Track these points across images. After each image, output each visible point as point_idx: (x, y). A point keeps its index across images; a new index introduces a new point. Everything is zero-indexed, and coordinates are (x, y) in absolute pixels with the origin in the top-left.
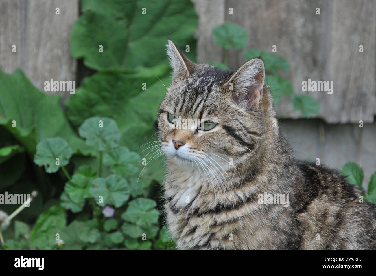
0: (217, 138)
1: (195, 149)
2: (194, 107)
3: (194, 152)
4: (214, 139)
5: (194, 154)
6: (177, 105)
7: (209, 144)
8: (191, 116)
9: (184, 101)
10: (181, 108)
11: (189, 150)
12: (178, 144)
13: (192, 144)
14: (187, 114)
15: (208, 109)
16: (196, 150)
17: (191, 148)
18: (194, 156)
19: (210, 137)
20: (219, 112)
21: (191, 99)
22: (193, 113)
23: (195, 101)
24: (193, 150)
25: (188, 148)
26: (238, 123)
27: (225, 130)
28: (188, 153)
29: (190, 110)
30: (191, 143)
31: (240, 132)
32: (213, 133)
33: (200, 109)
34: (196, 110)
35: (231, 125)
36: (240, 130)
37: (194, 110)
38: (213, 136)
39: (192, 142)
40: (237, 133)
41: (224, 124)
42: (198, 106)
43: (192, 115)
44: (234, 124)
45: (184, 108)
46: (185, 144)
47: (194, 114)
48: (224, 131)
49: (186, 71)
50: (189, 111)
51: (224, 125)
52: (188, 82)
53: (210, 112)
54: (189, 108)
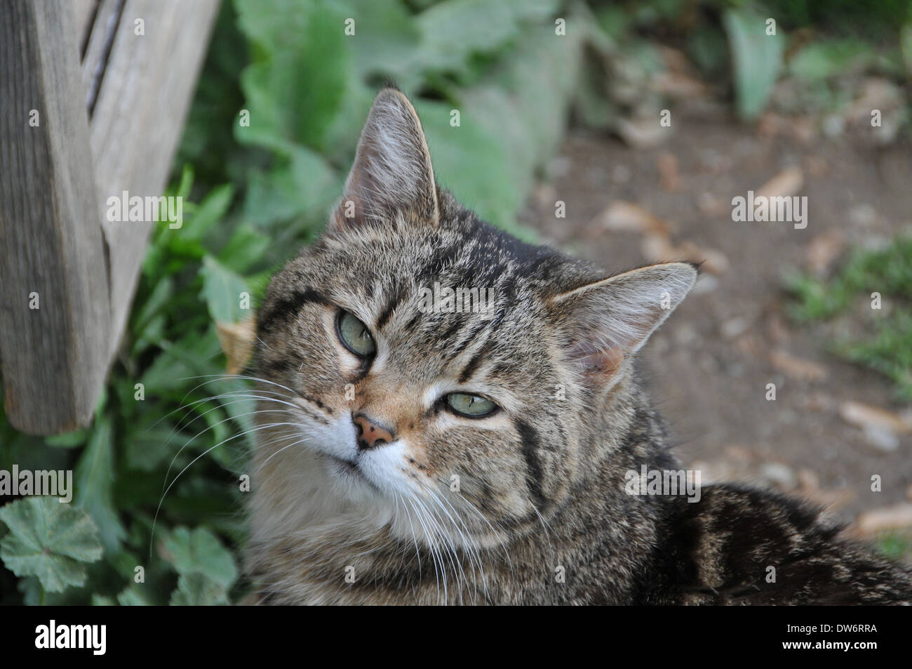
0: (496, 453)
1: (421, 467)
2: (463, 335)
3: (414, 476)
4: (486, 451)
5: (413, 483)
6: (391, 305)
7: (467, 463)
8: (444, 357)
10: (414, 322)
11: (406, 465)
12: (380, 435)
14: (430, 346)
15: (497, 360)
17: (412, 461)
18: (407, 486)
19: (477, 443)
20: (524, 378)
22: (450, 352)
24: (414, 469)
25: (405, 457)
26: (555, 428)
27: (519, 436)
28: (397, 473)
29: (445, 337)
30: (417, 445)
31: (549, 457)
32: (489, 432)
33: (475, 347)
34: (463, 346)
35: (538, 428)
36: (551, 449)
37: (457, 345)
38: (487, 444)
39: (419, 444)
40: (541, 452)
41: (525, 417)
42: (473, 337)
43: (446, 358)
44: (543, 426)
45: (424, 326)
46: (397, 440)
47: (454, 356)
48: (516, 438)
49: (433, 203)
50: (437, 338)
51: (522, 421)
52: (436, 240)
53: (500, 369)
54: (443, 331)
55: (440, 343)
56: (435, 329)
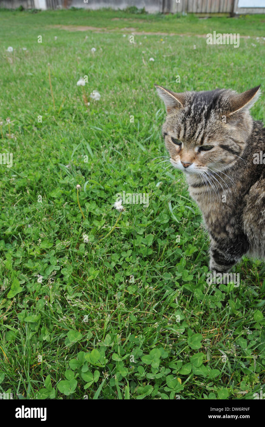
0: (217, 156)
2: (197, 134)
4: (215, 157)
5: (201, 170)
6: (179, 132)
8: (194, 141)
9: (185, 129)
10: (184, 135)
12: (186, 165)
13: (199, 163)
14: (190, 140)
15: (208, 136)
16: (202, 167)
17: (197, 166)
21: (192, 127)
22: (195, 139)
23: (196, 129)
24: (199, 167)
25: (195, 166)
26: (231, 140)
29: (193, 136)
32: (213, 152)
33: (201, 136)
34: (198, 137)
35: (226, 144)
36: (232, 145)
37: (196, 137)
39: (198, 161)
40: (230, 147)
41: (222, 144)
42: (199, 134)
44: (228, 143)
45: (187, 136)
46: (192, 164)
47: (197, 140)
48: (221, 149)
49: (180, 104)
52: (183, 111)
53: (210, 137)
54: (192, 135)
55: (192, 138)
56: (189, 136)
